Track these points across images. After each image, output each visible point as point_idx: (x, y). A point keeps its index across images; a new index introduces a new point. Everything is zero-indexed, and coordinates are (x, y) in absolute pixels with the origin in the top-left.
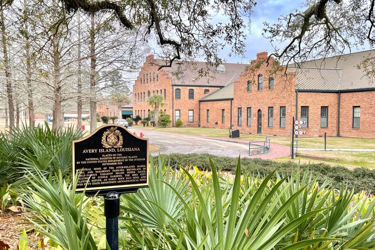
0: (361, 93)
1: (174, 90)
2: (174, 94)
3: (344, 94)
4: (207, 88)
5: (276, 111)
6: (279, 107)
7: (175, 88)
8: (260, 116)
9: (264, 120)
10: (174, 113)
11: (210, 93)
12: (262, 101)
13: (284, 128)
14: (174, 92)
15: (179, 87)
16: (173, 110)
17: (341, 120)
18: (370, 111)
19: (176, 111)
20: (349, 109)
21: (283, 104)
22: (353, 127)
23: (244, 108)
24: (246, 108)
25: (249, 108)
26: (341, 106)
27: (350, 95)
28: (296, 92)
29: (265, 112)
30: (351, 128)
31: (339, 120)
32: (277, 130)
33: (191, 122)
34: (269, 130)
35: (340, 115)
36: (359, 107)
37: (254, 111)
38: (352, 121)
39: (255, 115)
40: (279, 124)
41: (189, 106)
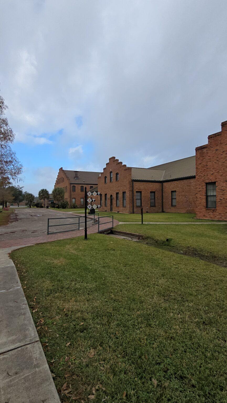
0: (176, 182)
1: (72, 186)
2: (72, 189)
3: (165, 183)
4: (92, 185)
5: (120, 195)
6: (122, 192)
7: (72, 185)
8: (111, 200)
9: (114, 202)
10: (72, 200)
11: (93, 188)
12: (112, 189)
13: (125, 207)
14: (72, 188)
15: (75, 185)
16: (71, 198)
17: (164, 201)
18: (182, 194)
19: (73, 199)
20: (169, 193)
21: (124, 190)
22: (172, 205)
23: (103, 195)
24: (104, 195)
25: (106, 195)
26: (164, 192)
27: (169, 183)
28: (132, 181)
29: (114, 196)
30: (171, 206)
31: (163, 201)
32: (121, 208)
33: (83, 205)
34: (117, 208)
35: (164, 198)
36: (175, 191)
37: (108, 196)
38: (171, 201)
39: (109, 199)
40: (122, 204)
41: (81, 196)
